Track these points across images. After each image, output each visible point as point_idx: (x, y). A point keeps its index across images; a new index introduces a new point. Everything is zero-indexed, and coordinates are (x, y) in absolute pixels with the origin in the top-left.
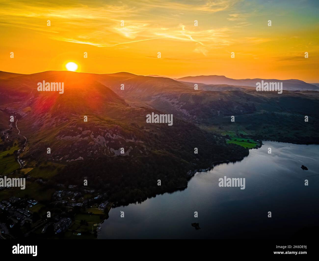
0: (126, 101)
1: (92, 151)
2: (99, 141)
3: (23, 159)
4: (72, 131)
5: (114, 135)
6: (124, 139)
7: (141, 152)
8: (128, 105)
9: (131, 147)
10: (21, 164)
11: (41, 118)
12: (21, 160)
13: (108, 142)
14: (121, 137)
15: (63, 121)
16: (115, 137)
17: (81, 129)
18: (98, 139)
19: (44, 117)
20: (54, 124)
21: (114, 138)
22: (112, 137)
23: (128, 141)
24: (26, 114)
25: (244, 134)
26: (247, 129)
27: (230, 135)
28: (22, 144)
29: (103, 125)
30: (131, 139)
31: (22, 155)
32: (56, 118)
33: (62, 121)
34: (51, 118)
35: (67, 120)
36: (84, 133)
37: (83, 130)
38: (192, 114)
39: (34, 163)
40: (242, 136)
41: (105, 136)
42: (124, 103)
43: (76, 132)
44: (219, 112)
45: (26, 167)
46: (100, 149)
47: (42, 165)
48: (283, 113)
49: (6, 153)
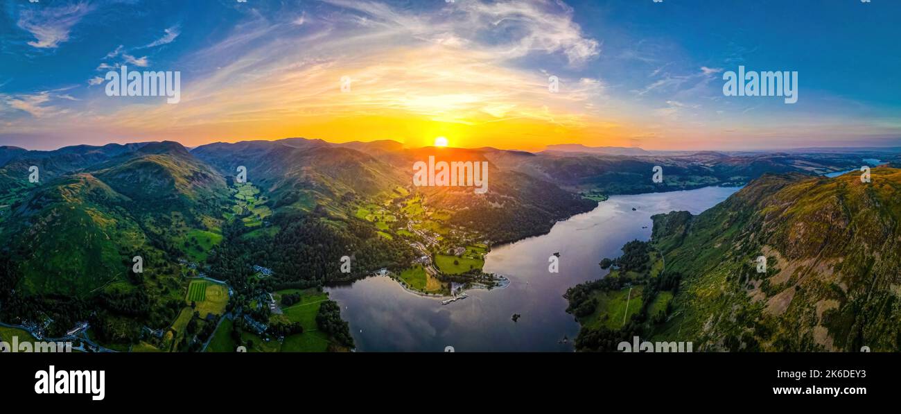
1: (475, 203)
3: (425, 206)
6: (499, 194)
7: (513, 206)
9: (504, 201)
10: (425, 209)
13: (486, 196)
14: (496, 193)
22: (489, 192)
23: (502, 196)
25: (596, 191)
26: (598, 187)
27: (584, 192)
28: (422, 195)
30: (505, 195)
31: (423, 203)
38: (553, 177)
39: (433, 209)
40: (594, 193)
44: (575, 174)
45: (428, 211)
46: (481, 202)
47: (439, 211)
48: (624, 173)
49: (413, 201)
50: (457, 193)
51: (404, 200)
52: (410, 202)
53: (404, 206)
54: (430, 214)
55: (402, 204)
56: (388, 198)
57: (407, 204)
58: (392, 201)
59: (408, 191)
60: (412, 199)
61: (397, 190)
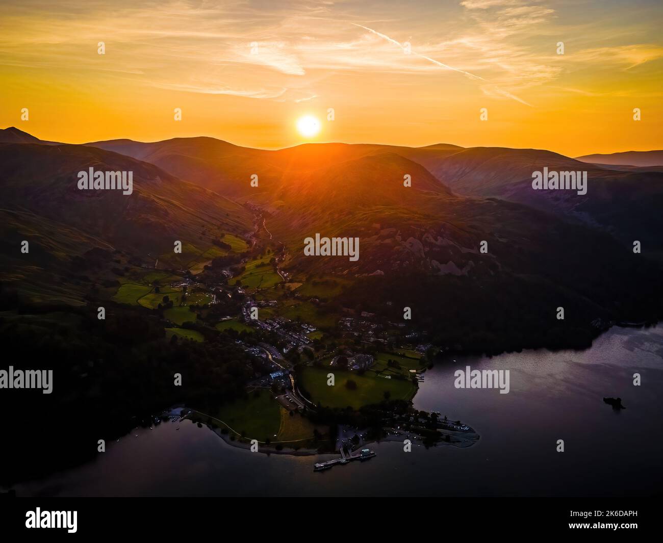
1: (398, 262)
2: (411, 246)
3: (285, 270)
5: (439, 237)
6: (457, 246)
7: (492, 273)
9: (471, 262)
10: (284, 277)
11: (305, 214)
12: (283, 272)
13: (427, 249)
14: (452, 243)
16: (440, 241)
17: (377, 226)
18: (410, 243)
19: (309, 213)
20: (327, 222)
21: (438, 243)
22: (433, 241)
23: (465, 250)
24: (278, 211)
28: (279, 251)
29: (418, 221)
30: (472, 248)
31: (282, 265)
32: (330, 214)
33: (341, 217)
34: (321, 213)
35: (351, 216)
36: (384, 232)
37: (382, 228)
41: (423, 239)
43: (370, 231)
45: (291, 281)
46: (413, 260)
47: (316, 279)
49: (258, 262)
51: (238, 262)
52: (250, 265)
53: (237, 272)
54: (295, 286)
55: (232, 270)
56: (199, 259)
57: (243, 269)
58: (209, 263)
59: (249, 242)
60: (255, 258)
61: (222, 240)
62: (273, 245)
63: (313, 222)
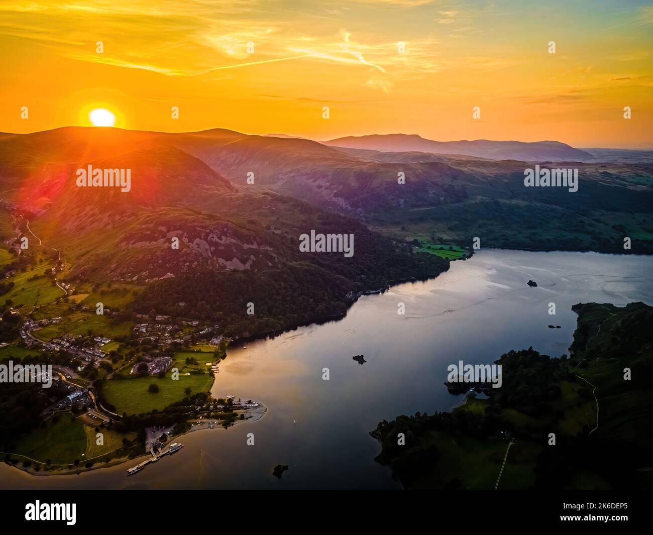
0: (232, 183)
1: (187, 264)
2: (198, 247)
3: (65, 281)
4: (149, 232)
5: (223, 237)
6: (240, 243)
7: (270, 264)
8: (237, 191)
9: (252, 257)
10: (66, 290)
11: (80, 215)
12: (63, 284)
13: (213, 249)
14: (234, 241)
15: (126, 218)
16: (225, 240)
17: (164, 229)
18: (197, 244)
19: (86, 214)
20: (108, 224)
21: (222, 242)
22: (218, 240)
23: (246, 246)
24: (44, 211)
25: (445, 237)
26: (451, 229)
27: (420, 240)
28: (55, 258)
29: (202, 222)
30: (252, 244)
31: (61, 276)
32: (110, 215)
33: (123, 219)
34: (100, 214)
35: (133, 217)
36: (171, 235)
37: (169, 231)
38: (354, 205)
39: (89, 287)
40: (441, 241)
41: (208, 239)
42: (230, 187)
43: (156, 235)
44: (402, 201)
45: (75, 293)
46: (201, 261)
47: (104, 288)
48: (514, 202)
49: (30, 274)
50: (145, 244)
51: (3, 277)
52: (20, 279)
54: (80, 298)
57: (11, 285)
59: (12, 251)
60: (24, 271)
62: (45, 253)
63: (91, 224)
